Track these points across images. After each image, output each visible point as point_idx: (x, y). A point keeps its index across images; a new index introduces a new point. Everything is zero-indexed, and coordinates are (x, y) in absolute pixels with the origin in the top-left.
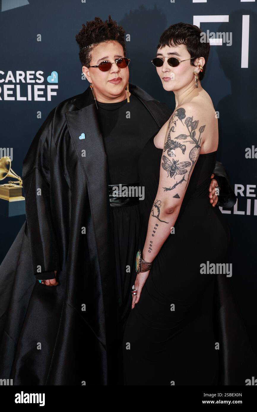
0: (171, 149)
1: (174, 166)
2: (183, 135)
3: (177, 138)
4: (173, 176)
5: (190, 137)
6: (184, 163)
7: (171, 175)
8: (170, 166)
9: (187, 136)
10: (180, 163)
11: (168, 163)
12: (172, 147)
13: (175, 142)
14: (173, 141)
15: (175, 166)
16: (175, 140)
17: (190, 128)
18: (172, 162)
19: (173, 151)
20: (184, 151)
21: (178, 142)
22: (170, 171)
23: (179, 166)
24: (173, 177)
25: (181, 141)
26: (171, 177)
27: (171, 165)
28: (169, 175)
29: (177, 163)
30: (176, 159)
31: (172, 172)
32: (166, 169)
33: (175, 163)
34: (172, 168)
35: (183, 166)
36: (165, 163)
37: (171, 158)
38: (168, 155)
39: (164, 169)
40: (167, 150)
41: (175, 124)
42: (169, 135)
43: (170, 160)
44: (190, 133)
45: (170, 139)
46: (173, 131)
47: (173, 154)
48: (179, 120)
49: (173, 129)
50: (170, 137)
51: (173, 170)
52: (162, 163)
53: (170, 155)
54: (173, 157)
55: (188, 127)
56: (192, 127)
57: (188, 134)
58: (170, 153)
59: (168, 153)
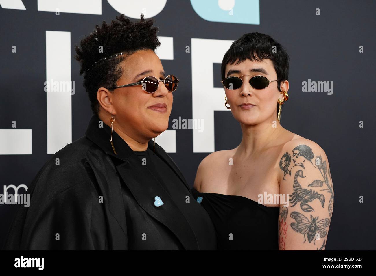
0: (306, 201)
1: (313, 225)
2: (318, 181)
3: (311, 185)
4: (312, 240)
5: (325, 183)
6: (324, 221)
7: (309, 240)
8: (307, 226)
9: (322, 182)
10: (321, 221)
11: (303, 221)
12: (306, 198)
13: (310, 191)
14: (306, 190)
15: (315, 225)
16: (309, 188)
17: (322, 170)
18: (310, 220)
19: (309, 203)
20: (323, 202)
21: (314, 191)
22: (308, 234)
23: (320, 225)
24: (312, 242)
25: (316, 189)
26: (310, 242)
27: (309, 224)
28: (307, 238)
29: (317, 221)
30: (315, 215)
31: (311, 235)
32: (302, 230)
33: (314, 220)
34: (310, 229)
35: (324, 224)
36: (299, 223)
37: (308, 215)
38: (303, 210)
39: (298, 231)
40: (299, 203)
41: (303, 166)
42: (296, 183)
43: (306, 218)
44: (324, 178)
45: (301, 188)
46: (302, 177)
47: (310, 208)
48: (307, 161)
49: (300, 173)
50: (299, 185)
51: (312, 231)
52: (292, 223)
53: (306, 210)
54: (310, 213)
55: (320, 169)
56: (323, 169)
57: (322, 180)
58: (305, 207)
59: (301, 207)
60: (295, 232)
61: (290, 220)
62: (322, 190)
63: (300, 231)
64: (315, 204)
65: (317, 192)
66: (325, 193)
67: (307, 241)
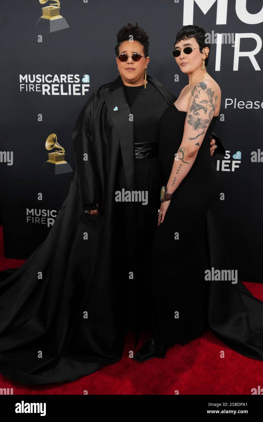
0: (197, 110)
1: (198, 122)
2: (205, 101)
3: (201, 102)
5: (209, 102)
6: (205, 120)
7: (195, 129)
9: (208, 101)
10: (203, 120)
11: (193, 120)
12: (197, 108)
13: (200, 105)
16: (199, 104)
17: (209, 96)
18: (197, 119)
19: (198, 111)
20: (206, 111)
21: (202, 105)
22: (195, 126)
23: (202, 122)
24: (197, 130)
25: (204, 105)
26: (195, 130)
27: (196, 121)
28: (194, 128)
29: (201, 120)
30: (199, 117)
31: (196, 127)
33: (199, 120)
35: (204, 122)
36: (191, 120)
37: (196, 117)
38: (194, 114)
39: (190, 124)
40: (193, 111)
41: (199, 92)
42: (194, 100)
43: (195, 118)
44: (210, 100)
45: (195, 103)
46: (198, 98)
47: (198, 113)
48: (202, 90)
49: (197, 96)
50: (195, 102)
51: (197, 125)
52: (188, 120)
53: (196, 115)
54: (197, 116)
55: (208, 95)
56: (211, 95)
57: (208, 100)
58: (195, 113)
59: (193, 113)
60: (189, 125)
61: (187, 119)
62: (206, 105)
63: (191, 124)
64: (201, 112)
65: (203, 106)
66: (208, 107)
67: (194, 130)
